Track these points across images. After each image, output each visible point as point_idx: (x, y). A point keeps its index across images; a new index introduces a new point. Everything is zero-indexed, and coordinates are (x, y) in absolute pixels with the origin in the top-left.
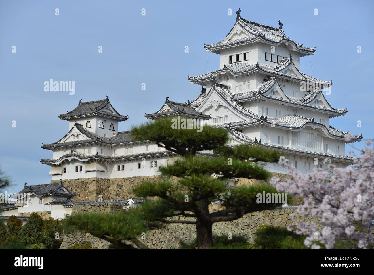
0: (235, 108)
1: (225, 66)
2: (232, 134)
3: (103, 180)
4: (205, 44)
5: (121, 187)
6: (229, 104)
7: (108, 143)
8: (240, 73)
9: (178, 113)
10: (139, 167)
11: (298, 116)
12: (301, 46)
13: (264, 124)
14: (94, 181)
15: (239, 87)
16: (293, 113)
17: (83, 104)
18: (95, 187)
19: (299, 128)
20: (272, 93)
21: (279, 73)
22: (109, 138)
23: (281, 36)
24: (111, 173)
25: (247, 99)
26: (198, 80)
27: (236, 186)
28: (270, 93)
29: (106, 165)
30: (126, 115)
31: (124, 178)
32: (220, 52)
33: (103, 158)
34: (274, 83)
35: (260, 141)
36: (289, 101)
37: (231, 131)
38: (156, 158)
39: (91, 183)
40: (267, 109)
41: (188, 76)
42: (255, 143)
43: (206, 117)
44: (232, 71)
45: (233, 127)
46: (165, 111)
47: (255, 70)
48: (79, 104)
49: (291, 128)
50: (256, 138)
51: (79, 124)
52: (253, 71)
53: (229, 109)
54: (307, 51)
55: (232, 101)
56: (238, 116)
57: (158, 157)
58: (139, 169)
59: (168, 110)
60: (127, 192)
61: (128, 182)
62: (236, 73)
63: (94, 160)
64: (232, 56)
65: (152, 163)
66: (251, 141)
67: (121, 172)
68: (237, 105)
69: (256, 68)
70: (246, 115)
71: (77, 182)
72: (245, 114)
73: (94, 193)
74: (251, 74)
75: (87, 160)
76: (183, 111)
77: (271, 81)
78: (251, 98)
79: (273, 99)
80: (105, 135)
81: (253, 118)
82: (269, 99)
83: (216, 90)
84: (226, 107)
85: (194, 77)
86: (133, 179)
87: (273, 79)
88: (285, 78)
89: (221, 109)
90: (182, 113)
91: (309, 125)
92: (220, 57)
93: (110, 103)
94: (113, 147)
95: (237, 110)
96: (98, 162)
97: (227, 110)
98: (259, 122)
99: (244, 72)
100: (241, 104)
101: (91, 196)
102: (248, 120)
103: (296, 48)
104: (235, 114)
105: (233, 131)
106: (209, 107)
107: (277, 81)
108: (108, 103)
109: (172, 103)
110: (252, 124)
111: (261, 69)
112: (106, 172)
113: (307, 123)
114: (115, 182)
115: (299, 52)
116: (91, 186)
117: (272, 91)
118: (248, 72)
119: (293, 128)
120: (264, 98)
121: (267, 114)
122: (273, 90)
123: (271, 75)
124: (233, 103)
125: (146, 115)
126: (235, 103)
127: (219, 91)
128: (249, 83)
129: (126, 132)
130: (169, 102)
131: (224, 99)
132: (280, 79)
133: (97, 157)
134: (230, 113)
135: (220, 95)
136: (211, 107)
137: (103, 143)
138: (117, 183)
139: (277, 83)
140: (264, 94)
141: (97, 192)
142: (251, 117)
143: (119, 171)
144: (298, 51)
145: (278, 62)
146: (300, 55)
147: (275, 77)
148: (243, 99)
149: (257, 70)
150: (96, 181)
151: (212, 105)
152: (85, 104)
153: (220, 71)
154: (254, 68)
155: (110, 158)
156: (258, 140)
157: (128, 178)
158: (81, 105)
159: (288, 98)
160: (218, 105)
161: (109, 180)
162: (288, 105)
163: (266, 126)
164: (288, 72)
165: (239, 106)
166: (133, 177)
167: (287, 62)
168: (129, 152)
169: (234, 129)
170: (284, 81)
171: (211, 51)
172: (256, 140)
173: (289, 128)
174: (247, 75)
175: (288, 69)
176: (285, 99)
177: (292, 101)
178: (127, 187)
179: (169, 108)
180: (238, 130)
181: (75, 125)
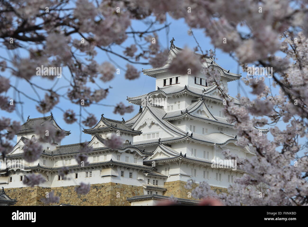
0: (165, 125)
1: (159, 88)
2: (162, 148)
3: (44, 188)
4: (142, 69)
5: (60, 194)
6: (160, 121)
7: (49, 155)
8: (171, 94)
9: (111, 129)
10: (77, 177)
11: (223, 134)
12: (228, 72)
13: (190, 140)
14: (35, 189)
15: (170, 107)
16: (219, 131)
17: (31, 120)
18: (36, 195)
19: (223, 144)
20: (199, 112)
21: (206, 95)
22: (52, 151)
23: (210, 63)
24: (52, 182)
25: (176, 118)
26: (135, 100)
27: (164, 195)
28: (198, 112)
29: (48, 175)
30: (69, 131)
31: (63, 187)
32: (156, 76)
33: (44, 168)
34: (201, 104)
35: (185, 155)
36: (215, 120)
37: (161, 146)
38: (91, 168)
39: (33, 191)
40: (194, 127)
41: (127, 97)
42: (180, 157)
43: (137, 133)
44: (165, 92)
45: (163, 143)
46: (100, 127)
47: (184, 92)
48: (28, 120)
49: (215, 144)
50: (181, 152)
51: (25, 138)
52: (182, 93)
53: (160, 126)
54: (234, 76)
55: (163, 119)
56: (168, 133)
57: (93, 168)
58: (76, 179)
59: (103, 125)
60: (65, 199)
61: (67, 191)
62: (168, 95)
63: (36, 170)
64: (166, 80)
65: (87, 173)
66: (177, 155)
67: (61, 181)
68: (168, 122)
69: (184, 90)
70: (175, 131)
71: (21, 190)
72: (173, 131)
73: (35, 200)
74: (181, 96)
75: (30, 170)
76: (116, 127)
77: (199, 102)
78: (179, 117)
79: (199, 118)
80: (48, 148)
81: (180, 134)
82: (196, 118)
83: (149, 109)
84: (158, 125)
85: (132, 98)
86: (70, 188)
87: (200, 100)
88: (212, 100)
89: (154, 126)
90: (115, 128)
91: (231, 142)
92: (156, 80)
93: (54, 119)
94: (55, 159)
95: (167, 127)
96: (40, 172)
97: (159, 127)
98: (185, 138)
99: (175, 93)
100: (172, 122)
101: (33, 203)
102: (176, 136)
103: (223, 73)
104: (165, 131)
105: (163, 146)
106: (143, 124)
107: (204, 102)
108: (52, 119)
109: (107, 120)
110: (179, 140)
111: (189, 91)
112: (47, 181)
113: (230, 140)
114: (55, 191)
115: (226, 78)
116: (32, 194)
117: (198, 110)
118: (178, 93)
119: (216, 144)
120: (190, 116)
121: (194, 131)
122: (200, 110)
123: (199, 97)
124: (164, 121)
125: (83, 130)
126: (166, 121)
127: (152, 110)
128: (179, 104)
129: (67, 145)
130: (104, 118)
131: (156, 117)
132: (207, 100)
133: (39, 167)
134: (161, 130)
135: (152, 113)
136: (145, 124)
137: (45, 155)
138: (57, 191)
139: (204, 104)
140: (191, 113)
141: (38, 200)
142: (179, 133)
143: (59, 181)
144: (226, 76)
145: (206, 86)
146: (228, 80)
147: (202, 98)
148: (173, 117)
149: (185, 91)
150: (38, 189)
151: (146, 122)
152: (32, 120)
153: (154, 93)
154: (183, 90)
155: (51, 169)
156: (183, 154)
157: (66, 187)
158: (29, 121)
159: (214, 118)
160: (151, 122)
161: (50, 188)
162: (213, 124)
163: (192, 142)
164: (215, 94)
165: (169, 123)
166: (71, 186)
167: (214, 86)
168: (68, 163)
169: (164, 144)
170: (211, 102)
171: (148, 75)
172: (181, 154)
173: (213, 144)
174: (178, 97)
175: (215, 92)
176: (211, 118)
177: (218, 120)
178: (65, 195)
179: (104, 124)
180: (167, 145)
181: (21, 139)
